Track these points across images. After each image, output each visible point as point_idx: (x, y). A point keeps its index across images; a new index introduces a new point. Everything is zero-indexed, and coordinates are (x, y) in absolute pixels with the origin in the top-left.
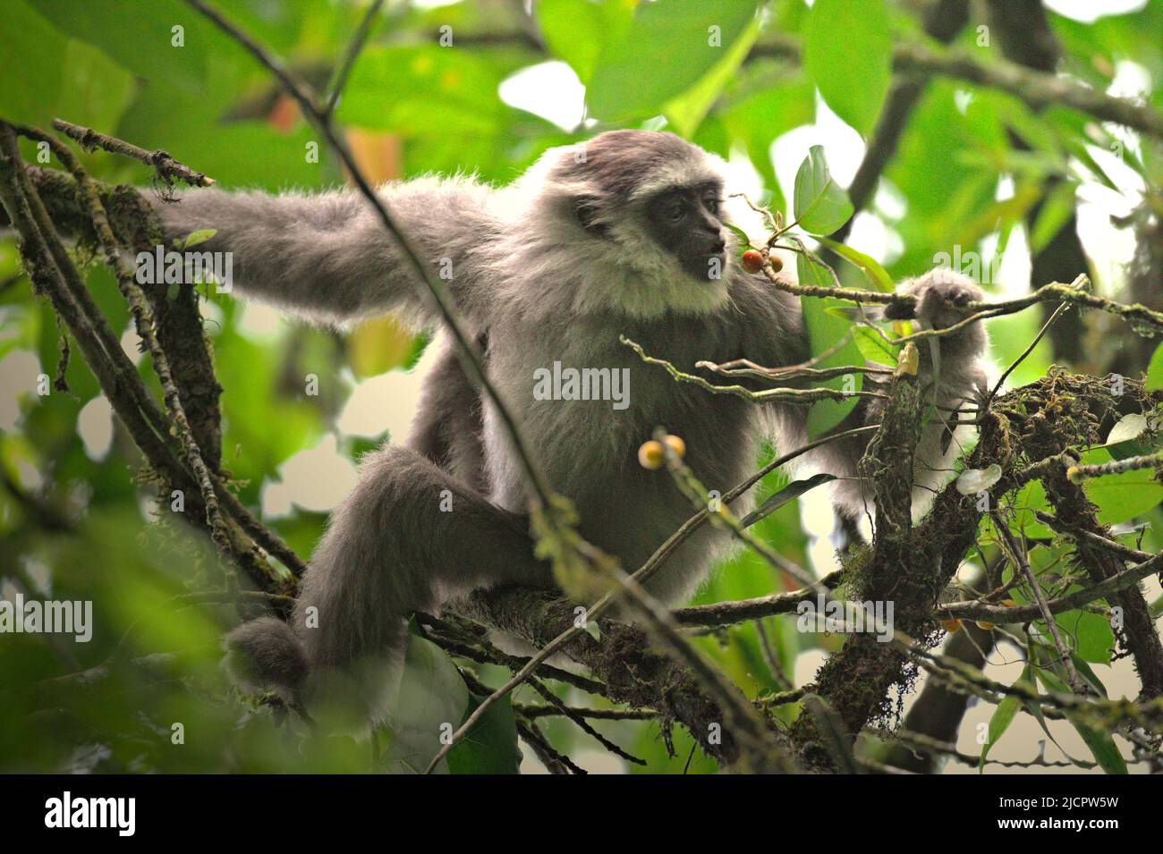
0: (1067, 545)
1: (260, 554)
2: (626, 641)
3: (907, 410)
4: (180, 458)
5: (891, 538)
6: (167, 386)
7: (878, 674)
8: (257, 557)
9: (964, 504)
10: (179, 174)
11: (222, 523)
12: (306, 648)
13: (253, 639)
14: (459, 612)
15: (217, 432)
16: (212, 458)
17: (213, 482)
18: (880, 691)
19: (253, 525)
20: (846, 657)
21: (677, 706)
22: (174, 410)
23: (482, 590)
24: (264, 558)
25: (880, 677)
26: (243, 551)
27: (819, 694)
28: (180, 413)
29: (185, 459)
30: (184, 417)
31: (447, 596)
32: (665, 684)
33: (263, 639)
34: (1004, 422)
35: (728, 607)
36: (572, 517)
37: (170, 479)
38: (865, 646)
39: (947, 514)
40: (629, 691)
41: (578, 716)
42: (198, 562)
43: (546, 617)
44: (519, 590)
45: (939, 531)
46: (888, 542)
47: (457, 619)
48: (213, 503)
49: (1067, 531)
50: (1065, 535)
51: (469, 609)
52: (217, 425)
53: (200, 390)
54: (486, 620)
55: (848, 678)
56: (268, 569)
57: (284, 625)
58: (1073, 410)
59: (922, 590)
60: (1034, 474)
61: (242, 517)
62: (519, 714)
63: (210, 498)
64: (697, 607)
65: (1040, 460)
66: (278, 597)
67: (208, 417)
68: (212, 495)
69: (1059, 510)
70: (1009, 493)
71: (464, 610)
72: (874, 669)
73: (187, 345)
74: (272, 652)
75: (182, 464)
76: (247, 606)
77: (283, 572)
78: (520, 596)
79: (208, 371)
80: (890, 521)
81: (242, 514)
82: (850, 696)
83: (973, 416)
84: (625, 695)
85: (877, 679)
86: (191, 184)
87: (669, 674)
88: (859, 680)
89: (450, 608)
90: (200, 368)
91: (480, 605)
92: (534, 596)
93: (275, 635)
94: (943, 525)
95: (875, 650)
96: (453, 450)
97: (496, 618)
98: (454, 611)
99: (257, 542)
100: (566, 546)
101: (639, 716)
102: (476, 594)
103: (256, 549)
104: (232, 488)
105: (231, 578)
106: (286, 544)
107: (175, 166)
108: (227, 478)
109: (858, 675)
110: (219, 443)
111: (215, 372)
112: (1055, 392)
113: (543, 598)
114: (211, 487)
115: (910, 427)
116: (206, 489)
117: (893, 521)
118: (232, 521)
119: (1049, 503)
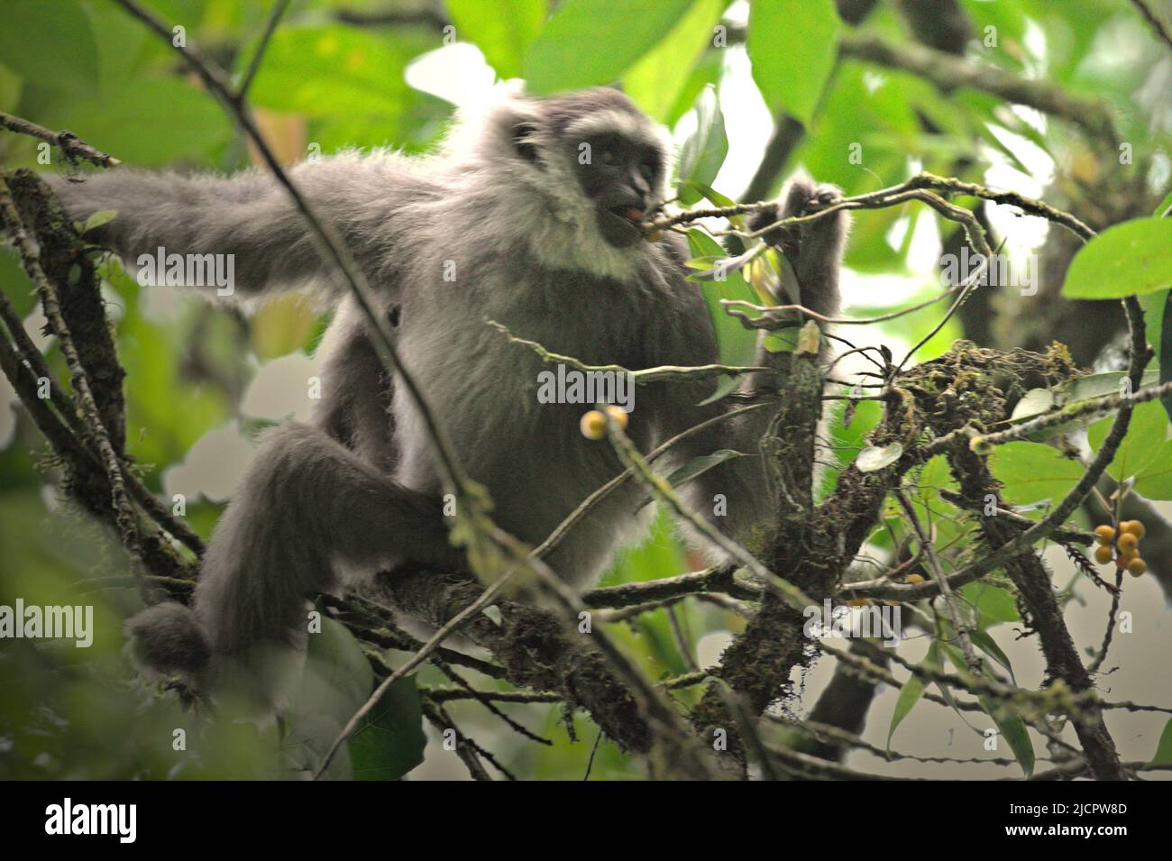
0: (972, 523)
1: (165, 538)
2: (526, 625)
3: (807, 389)
4: (84, 441)
5: (793, 518)
6: (73, 368)
7: (779, 656)
8: (162, 541)
9: (867, 481)
10: (84, 154)
11: (128, 506)
12: (208, 632)
13: (155, 624)
14: (364, 596)
15: (121, 417)
16: (118, 441)
17: (120, 465)
18: (782, 673)
19: (157, 509)
20: (749, 638)
21: (578, 690)
22: (81, 392)
23: (385, 573)
24: (169, 543)
25: (782, 659)
26: (149, 536)
27: (721, 677)
28: (88, 395)
29: (89, 443)
30: (91, 399)
31: (350, 576)
32: (567, 668)
33: (166, 624)
34: (908, 398)
35: (633, 588)
36: (487, 504)
37: (73, 464)
38: (767, 627)
39: (850, 492)
40: (530, 675)
41: (485, 698)
42: (103, 547)
43: (448, 600)
44: (422, 573)
45: (841, 510)
46: (790, 522)
47: (363, 603)
48: (120, 486)
49: (972, 507)
50: (969, 512)
51: (373, 593)
52: (121, 409)
53: (103, 374)
54: (390, 604)
55: (751, 660)
56: (173, 553)
57: (187, 611)
58: (977, 385)
59: (825, 570)
60: (939, 449)
61: (147, 501)
62: (427, 698)
63: (117, 481)
64: (602, 589)
65: (943, 435)
66: (183, 582)
67: (112, 401)
68: (119, 478)
69: (963, 487)
70: (913, 470)
71: (367, 594)
72: (777, 650)
73: (89, 329)
74: (174, 636)
75: (87, 448)
76: (151, 592)
77: (188, 556)
78: (423, 580)
79: (110, 355)
80: (791, 501)
81: (146, 498)
82: (752, 678)
83: (876, 392)
84: (527, 679)
85: (778, 661)
86: (97, 165)
87: (570, 657)
88: (761, 662)
89: (354, 591)
90: (103, 352)
91: (384, 589)
92: (436, 579)
93: (178, 619)
94: (846, 503)
95: (776, 631)
96: (356, 436)
97: (400, 602)
98: (358, 595)
99: (163, 526)
100: (481, 534)
101: (541, 700)
102: (381, 577)
103: (161, 534)
104: (137, 473)
105: (136, 564)
106: (192, 528)
107: (81, 146)
108: (132, 462)
109: (759, 657)
110: (123, 427)
111: (119, 356)
112: (961, 367)
113: (446, 581)
114: (118, 470)
115: (810, 407)
116: (113, 472)
117: (795, 500)
118: (137, 506)
119: (954, 479)
